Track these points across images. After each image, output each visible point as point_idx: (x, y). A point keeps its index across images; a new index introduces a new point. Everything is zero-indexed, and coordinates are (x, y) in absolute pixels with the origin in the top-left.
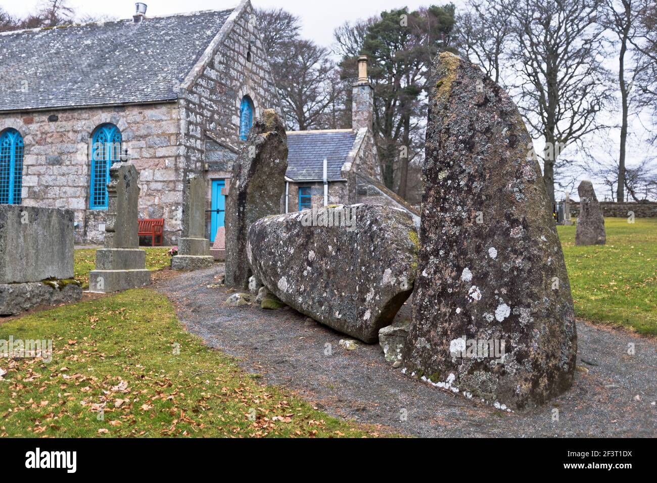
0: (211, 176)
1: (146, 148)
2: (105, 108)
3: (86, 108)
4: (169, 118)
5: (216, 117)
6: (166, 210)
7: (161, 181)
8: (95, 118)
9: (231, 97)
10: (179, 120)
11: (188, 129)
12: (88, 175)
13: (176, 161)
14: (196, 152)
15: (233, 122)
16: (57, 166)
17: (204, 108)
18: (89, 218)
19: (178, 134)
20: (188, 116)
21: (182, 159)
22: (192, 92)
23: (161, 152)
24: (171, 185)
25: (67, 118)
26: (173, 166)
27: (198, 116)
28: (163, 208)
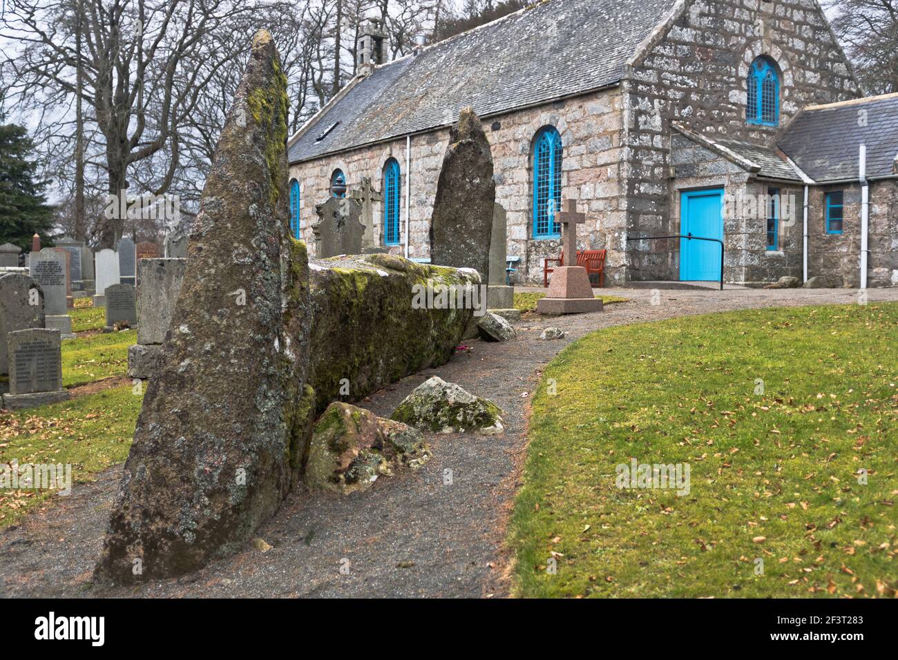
0: (679, 185)
1: (587, 154)
2: (543, 105)
3: (526, 109)
4: (611, 110)
5: (694, 97)
6: (609, 238)
7: (603, 199)
8: (535, 120)
9: (727, 63)
10: (622, 110)
11: (637, 122)
12: (530, 196)
13: (619, 170)
14: (654, 152)
15: (732, 100)
16: (501, 186)
17: (667, 88)
18: (531, 251)
19: (621, 131)
20: (635, 103)
21: (626, 166)
22: (643, 68)
23: (603, 158)
24: (614, 203)
25: (508, 124)
26: (615, 176)
27: (656, 102)
28: (605, 235)
